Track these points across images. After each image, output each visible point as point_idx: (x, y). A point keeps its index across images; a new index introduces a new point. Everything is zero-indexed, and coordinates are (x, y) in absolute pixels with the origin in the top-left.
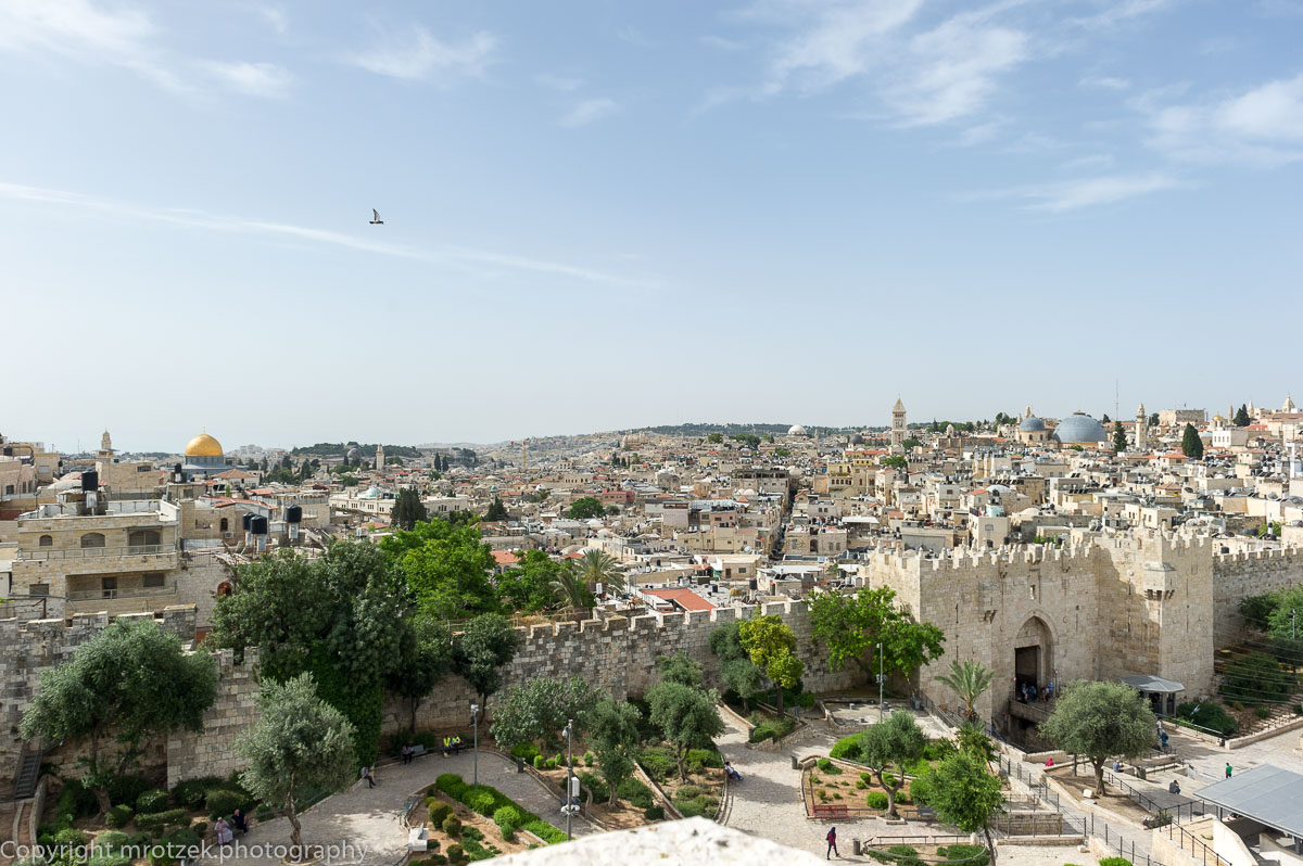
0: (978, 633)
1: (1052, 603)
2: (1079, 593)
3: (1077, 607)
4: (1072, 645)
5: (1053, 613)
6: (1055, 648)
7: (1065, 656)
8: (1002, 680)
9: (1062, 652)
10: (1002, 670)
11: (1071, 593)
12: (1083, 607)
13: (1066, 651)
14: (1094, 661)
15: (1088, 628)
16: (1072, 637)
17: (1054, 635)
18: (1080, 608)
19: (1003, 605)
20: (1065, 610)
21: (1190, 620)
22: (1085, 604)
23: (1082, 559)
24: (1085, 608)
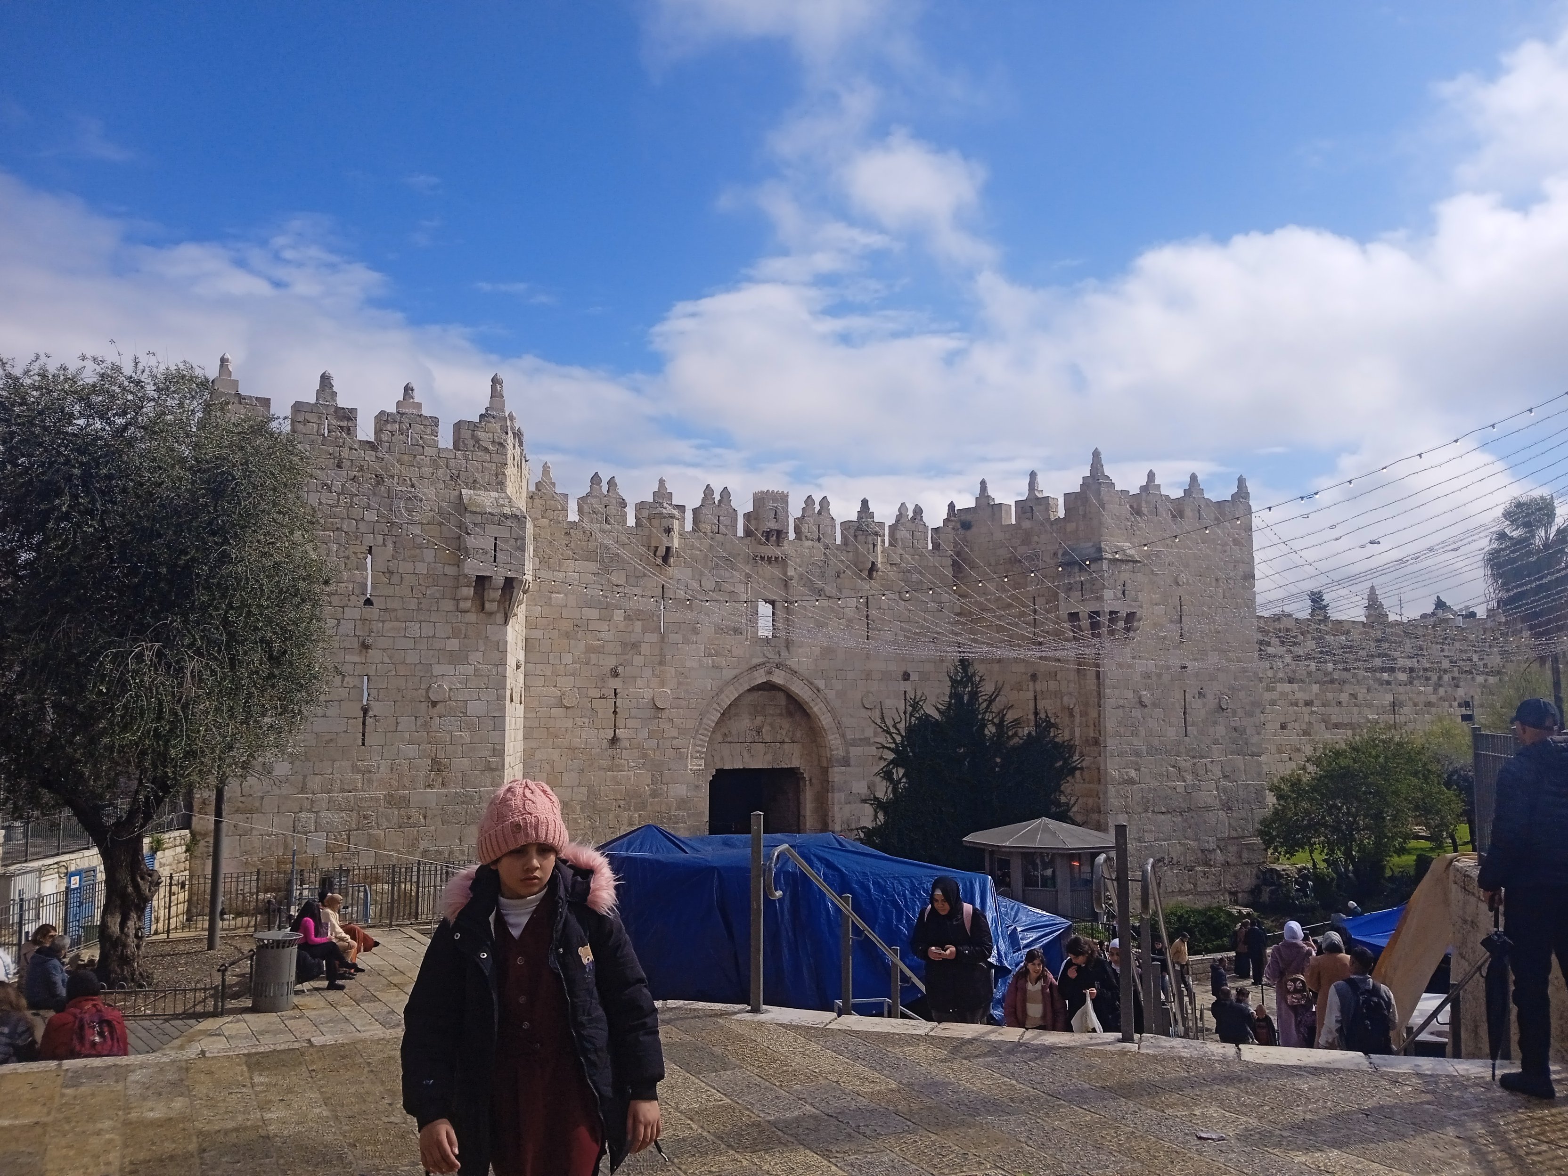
0: (453, 644)
1: (825, 653)
2: (913, 638)
3: (906, 677)
5: (827, 677)
6: (837, 774)
7: (869, 798)
11: (887, 636)
12: (923, 677)
17: (833, 740)
18: (914, 677)
19: (663, 637)
20: (868, 676)
21: (1190, 703)
22: (929, 667)
23: (918, 552)
24: (929, 679)
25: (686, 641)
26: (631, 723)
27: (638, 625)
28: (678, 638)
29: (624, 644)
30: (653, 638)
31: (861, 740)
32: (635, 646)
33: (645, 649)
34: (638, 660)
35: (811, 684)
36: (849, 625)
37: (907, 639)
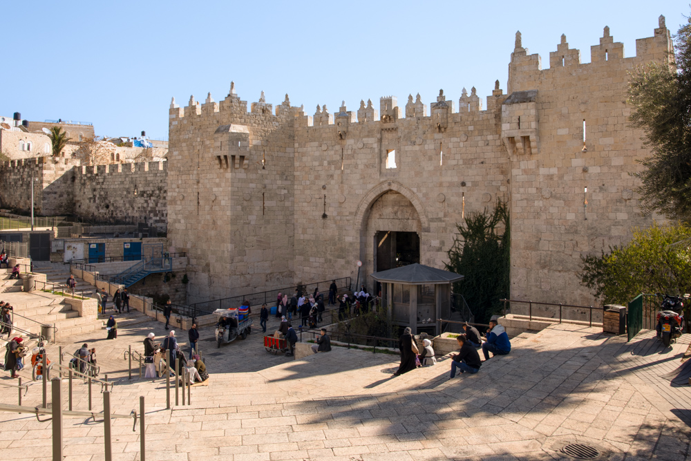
1: (418, 174)
2: (468, 162)
3: (463, 184)
5: (418, 187)
7: (440, 249)
8: (342, 262)
9: (435, 243)
10: (342, 250)
11: (453, 162)
12: (475, 184)
17: (423, 219)
18: (469, 184)
19: (342, 171)
20: (441, 185)
22: (478, 178)
23: (472, 113)
24: (478, 185)
25: (352, 172)
26: (331, 209)
27: (333, 167)
28: (349, 171)
29: (327, 176)
30: (338, 172)
31: (436, 218)
32: (332, 176)
33: (336, 177)
34: (333, 182)
35: (410, 190)
36: (430, 159)
37: (465, 163)
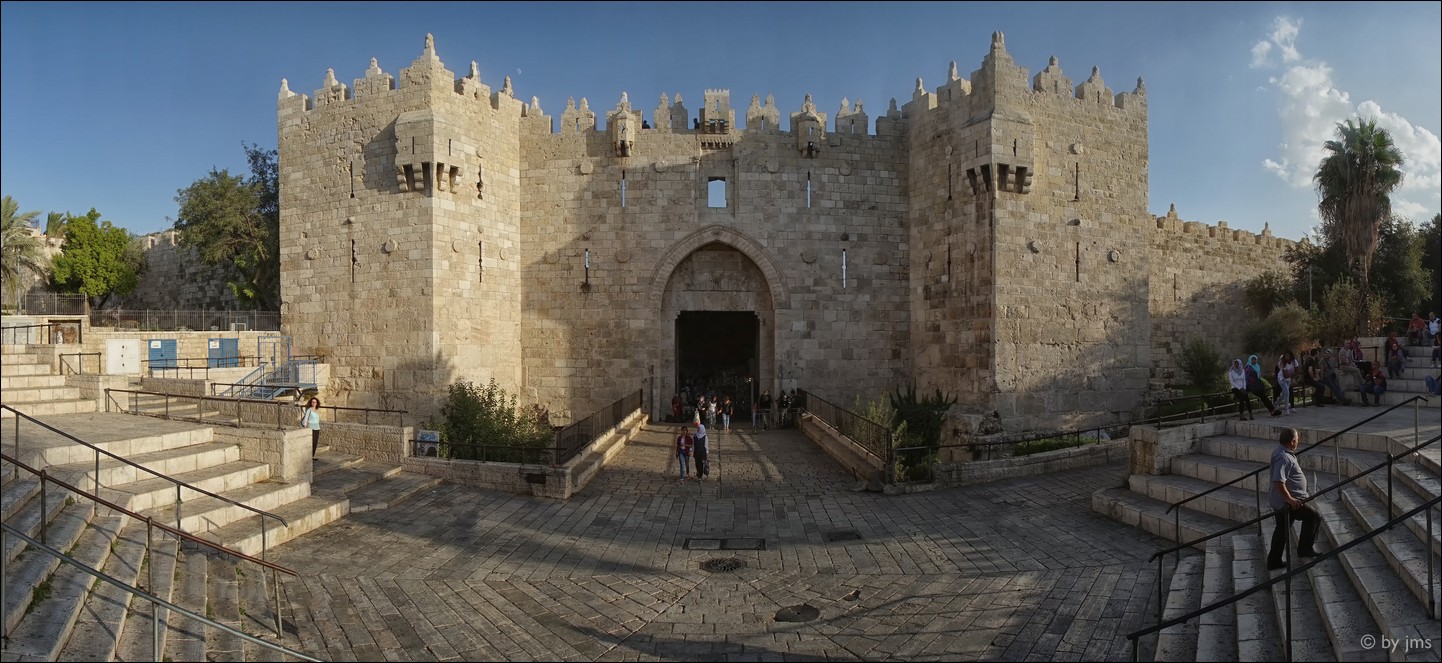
0: (399, 214)
1: (768, 218)
2: (852, 206)
3: (845, 238)
4: (830, 315)
5: (770, 237)
6: (779, 316)
7: (808, 335)
8: (625, 364)
9: (800, 326)
10: (623, 343)
11: (827, 204)
12: (862, 238)
13: (812, 325)
14: (896, 354)
15: (876, 283)
16: (830, 298)
17: (776, 288)
18: (854, 238)
19: (624, 209)
20: (809, 236)
21: (1083, 254)
22: (868, 230)
23: (857, 136)
24: (867, 240)
25: (643, 211)
27: (604, 202)
28: (637, 209)
29: (592, 217)
30: (616, 210)
31: (801, 287)
32: (602, 218)
33: (610, 218)
34: (603, 227)
35: (756, 242)
36: (791, 195)
37: (846, 206)
